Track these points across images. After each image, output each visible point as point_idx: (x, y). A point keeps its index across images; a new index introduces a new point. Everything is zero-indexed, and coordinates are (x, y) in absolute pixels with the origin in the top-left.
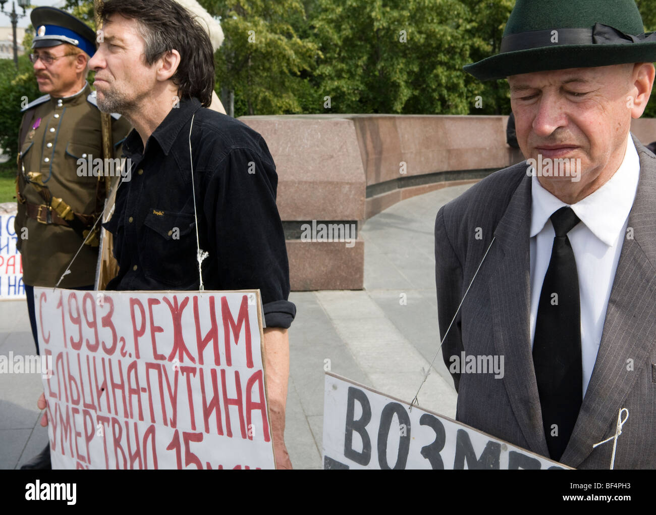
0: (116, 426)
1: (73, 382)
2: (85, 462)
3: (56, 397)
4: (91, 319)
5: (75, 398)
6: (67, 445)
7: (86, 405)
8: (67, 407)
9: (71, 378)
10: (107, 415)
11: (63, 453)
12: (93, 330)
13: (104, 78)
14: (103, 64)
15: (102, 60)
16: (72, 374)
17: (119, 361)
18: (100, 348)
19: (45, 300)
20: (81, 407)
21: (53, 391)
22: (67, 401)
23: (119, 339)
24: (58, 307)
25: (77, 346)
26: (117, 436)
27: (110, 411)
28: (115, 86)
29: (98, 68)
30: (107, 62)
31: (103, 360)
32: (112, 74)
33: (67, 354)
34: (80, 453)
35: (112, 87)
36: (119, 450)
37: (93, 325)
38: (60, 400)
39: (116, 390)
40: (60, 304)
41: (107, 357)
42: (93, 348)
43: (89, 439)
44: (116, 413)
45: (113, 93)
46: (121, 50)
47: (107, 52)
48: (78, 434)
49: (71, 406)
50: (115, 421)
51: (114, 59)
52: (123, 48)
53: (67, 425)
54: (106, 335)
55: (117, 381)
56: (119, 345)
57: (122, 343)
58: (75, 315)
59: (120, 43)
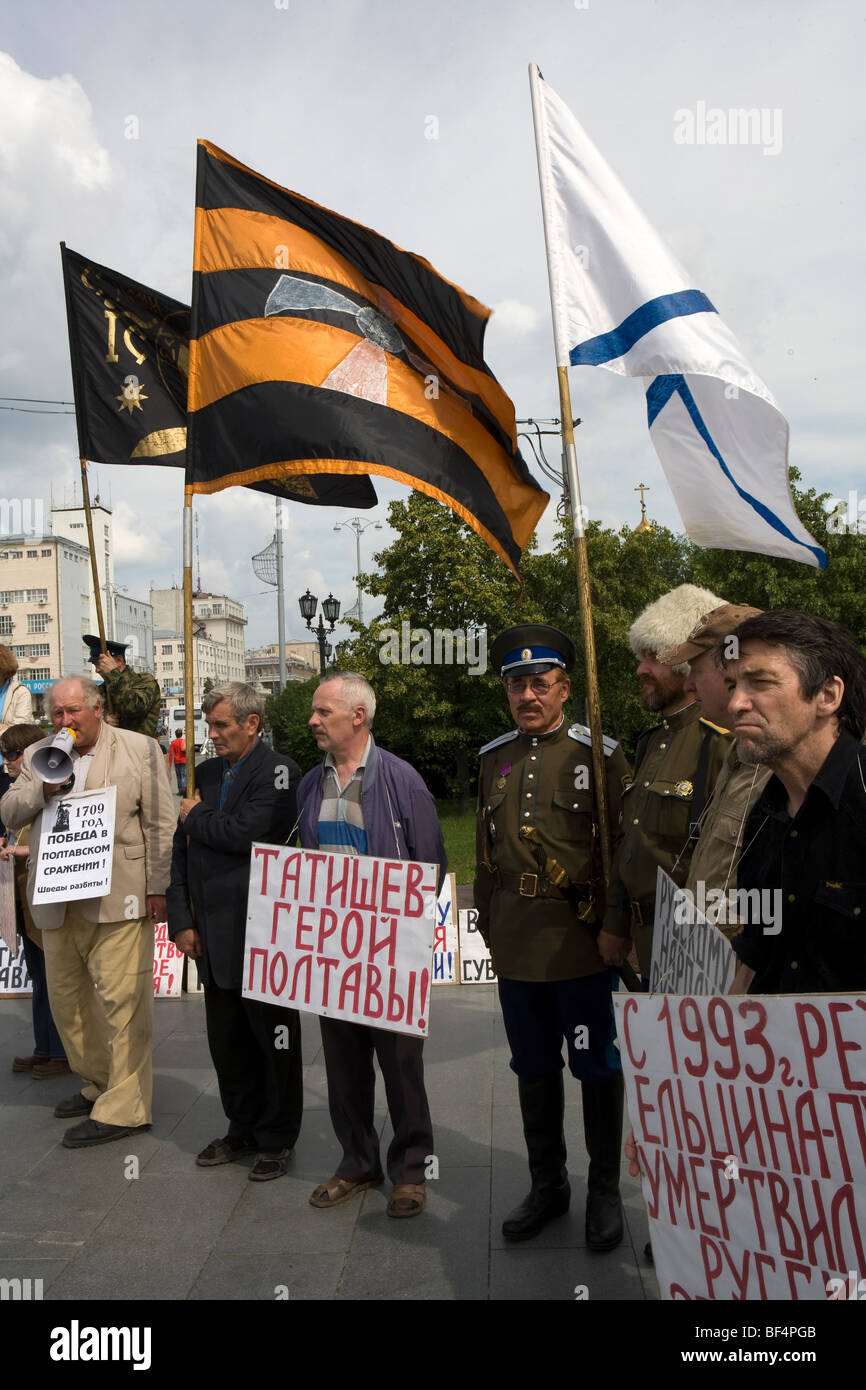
0: (778, 1186)
1: (691, 1122)
2: (719, 1236)
3: (659, 1142)
4: (724, 1032)
5: (696, 1142)
6: (681, 1211)
7: (715, 1153)
8: (680, 1156)
9: (687, 1115)
10: (758, 1168)
11: (674, 1222)
12: (728, 1049)
13: (753, 722)
14: (749, 706)
15: (746, 701)
16: (688, 1109)
17: (780, 1093)
18: (743, 1073)
19: (635, 1009)
20: (707, 1156)
21: (651, 1132)
22: (680, 1147)
23: (777, 1062)
24: (661, 1018)
25: (698, 1071)
26: (780, 1198)
27: (763, 1162)
28: (770, 730)
29: (743, 712)
30: (752, 701)
31: (749, 1090)
32: (763, 716)
33: (679, 1082)
34: (708, 1222)
35: (766, 732)
36: (784, 1221)
37: (730, 1041)
38: (666, 1145)
39: (776, 1134)
40: (665, 1013)
41: (755, 1087)
42: (731, 1074)
43: (724, 1203)
44: (777, 1166)
45: (767, 739)
46: (772, 686)
47: (751, 690)
48: (703, 1195)
49: (687, 1154)
50: (773, 1178)
51: (763, 698)
52: (775, 683)
53: (679, 1183)
54: (753, 1055)
55: (777, 1118)
56: (779, 1069)
57: (783, 1067)
58: (693, 1028)
59: (772, 678)
